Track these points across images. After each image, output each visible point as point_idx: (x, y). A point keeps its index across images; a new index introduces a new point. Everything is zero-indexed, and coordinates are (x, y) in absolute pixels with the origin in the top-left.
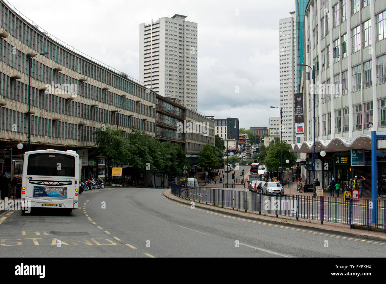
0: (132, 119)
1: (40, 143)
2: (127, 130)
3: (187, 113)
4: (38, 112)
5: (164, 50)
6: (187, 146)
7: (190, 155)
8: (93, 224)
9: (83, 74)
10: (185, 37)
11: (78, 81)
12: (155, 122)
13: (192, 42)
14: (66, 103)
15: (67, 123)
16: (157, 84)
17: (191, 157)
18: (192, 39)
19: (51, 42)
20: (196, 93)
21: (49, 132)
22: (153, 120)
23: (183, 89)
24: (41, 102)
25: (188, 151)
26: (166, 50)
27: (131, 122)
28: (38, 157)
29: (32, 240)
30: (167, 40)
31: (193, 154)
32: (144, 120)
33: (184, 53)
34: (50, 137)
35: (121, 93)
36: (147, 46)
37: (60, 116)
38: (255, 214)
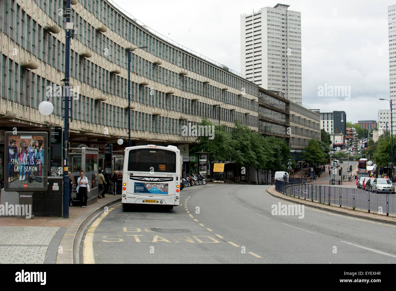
0: (234, 113)
1: (140, 138)
2: (229, 124)
3: (291, 107)
4: (138, 107)
5: (267, 41)
6: (291, 141)
7: (295, 150)
8: (195, 222)
9: (183, 68)
10: (288, 28)
11: (178, 74)
12: (258, 116)
13: (295, 33)
14: (166, 98)
15: (167, 118)
16: (259, 76)
17: (295, 152)
18: (295, 28)
19: (150, 36)
20: (300, 85)
21: (150, 127)
22: (256, 114)
23: (287, 81)
24: (141, 97)
25: (292, 146)
26: (268, 41)
27: (233, 116)
28: (139, 152)
29: (133, 236)
30: (269, 31)
31: (297, 149)
32: (246, 114)
33: (287, 44)
34: (150, 132)
35: (222, 86)
36: (249, 37)
37: (160, 111)
38: (364, 212)
